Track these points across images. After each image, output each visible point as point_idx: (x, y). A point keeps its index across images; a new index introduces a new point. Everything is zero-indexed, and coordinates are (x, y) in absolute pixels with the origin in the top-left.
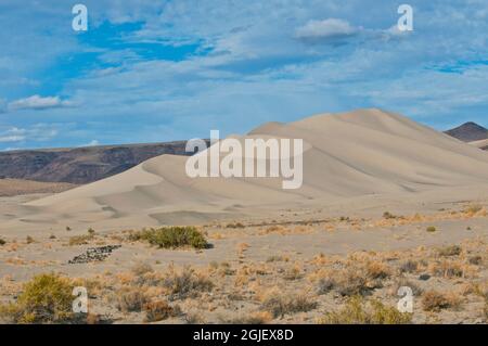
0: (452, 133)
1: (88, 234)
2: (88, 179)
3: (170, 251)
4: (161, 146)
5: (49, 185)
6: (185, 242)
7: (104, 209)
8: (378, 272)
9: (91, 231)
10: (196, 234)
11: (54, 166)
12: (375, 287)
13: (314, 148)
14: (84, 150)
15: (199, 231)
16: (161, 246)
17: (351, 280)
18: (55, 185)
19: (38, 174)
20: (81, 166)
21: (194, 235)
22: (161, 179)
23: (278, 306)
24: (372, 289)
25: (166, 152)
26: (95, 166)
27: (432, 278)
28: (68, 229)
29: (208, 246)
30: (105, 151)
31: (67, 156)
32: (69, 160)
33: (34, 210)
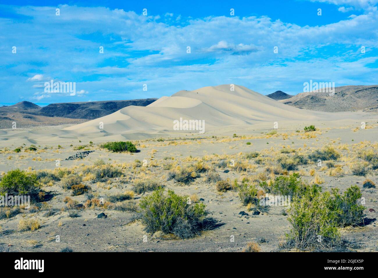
0: (270, 96)
1: (90, 144)
2: (95, 117)
3: (118, 154)
4: (130, 101)
5: (76, 120)
6: (126, 149)
7: (101, 132)
8: (201, 169)
9: (91, 143)
10: (131, 145)
11: (79, 111)
12: (196, 177)
13: (203, 102)
14: (93, 103)
15: (133, 144)
16: (114, 151)
17: (183, 173)
18: (79, 120)
19: (70, 115)
20: (91, 111)
21: (130, 146)
22: (130, 117)
23: (142, 187)
24: (195, 178)
25: (133, 105)
26: (98, 111)
27: (230, 172)
28: (80, 141)
29: (138, 151)
30: (104, 104)
31: (85, 106)
32: (86, 108)
33: (67, 132)
